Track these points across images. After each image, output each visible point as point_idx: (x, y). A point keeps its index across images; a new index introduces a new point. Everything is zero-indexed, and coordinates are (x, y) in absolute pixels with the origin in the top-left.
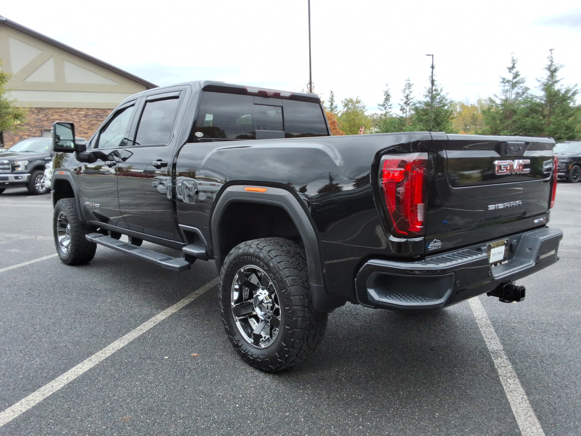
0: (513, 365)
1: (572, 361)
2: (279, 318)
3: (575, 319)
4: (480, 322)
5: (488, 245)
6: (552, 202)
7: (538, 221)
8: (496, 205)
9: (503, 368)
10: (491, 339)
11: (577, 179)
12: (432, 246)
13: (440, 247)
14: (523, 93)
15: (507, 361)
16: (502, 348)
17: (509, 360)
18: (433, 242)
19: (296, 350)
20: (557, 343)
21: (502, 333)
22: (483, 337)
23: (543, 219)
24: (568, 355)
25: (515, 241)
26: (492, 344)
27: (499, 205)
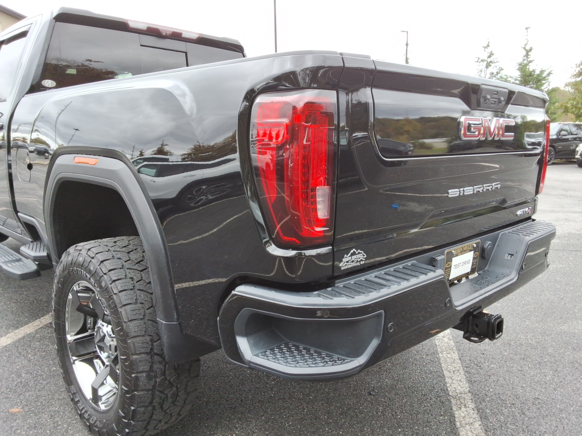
0: (481, 421)
1: (564, 411)
2: (118, 369)
3: (562, 338)
4: (440, 343)
5: (448, 253)
6: (541, 185)
7: (522, 212)
8: (462, 189)
9: (467, 426)
10: (454, 371)
11: (551, 161)
12: (347, 262)
13: (362, 263)
14: (498, 73)
15: (473, 414)
16: (468, 389)
17: (476, 412)
18: (350, 254)
19: (140, 423)
20: (541, 377)
21: (468, 362)
22: (442, 370)
23: (529, 209)
24: (558, 400)
25: (489, 245)
26: (454, 381)
27: (465, 189)
